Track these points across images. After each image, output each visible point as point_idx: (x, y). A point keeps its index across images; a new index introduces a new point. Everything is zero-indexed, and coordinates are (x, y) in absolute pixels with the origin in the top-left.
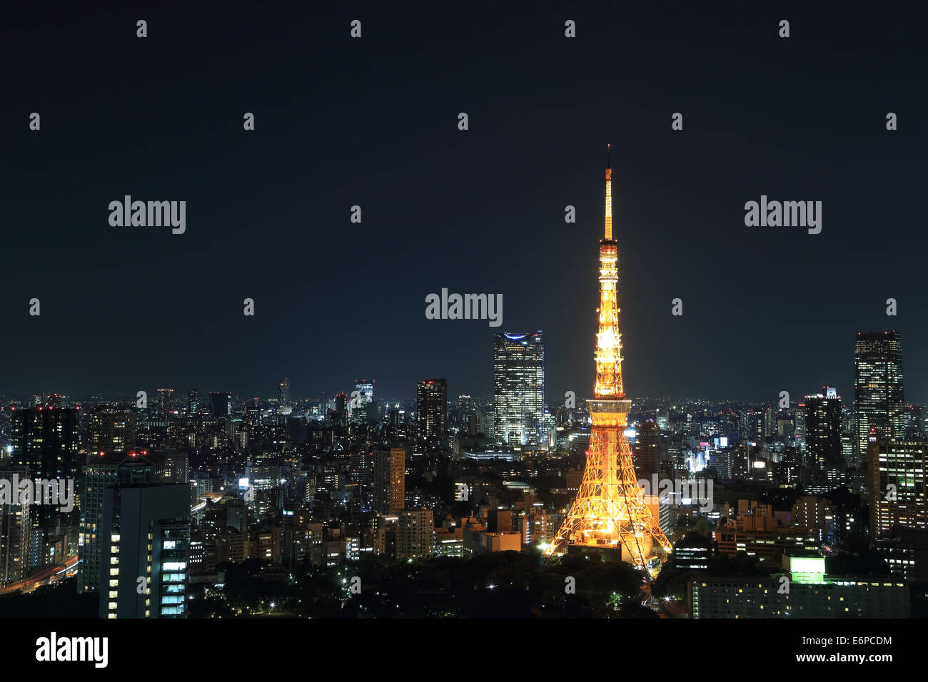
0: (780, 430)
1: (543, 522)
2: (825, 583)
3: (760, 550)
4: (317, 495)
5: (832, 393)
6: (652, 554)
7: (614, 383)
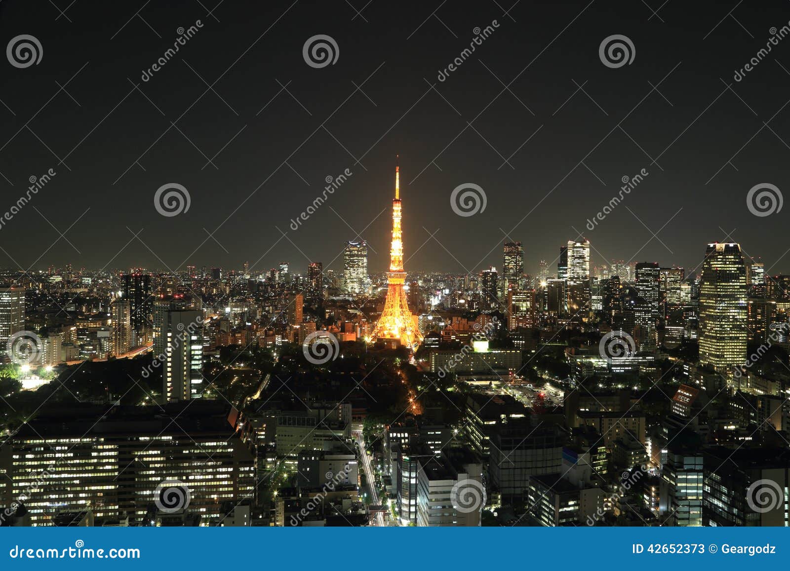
0: (472, 286)
1: (366, 328)
2: (488, 352)
3: (461, 338)
4: (262, 316)
5: (494, 270)
6: (415, 341)
7: (399, 265)
